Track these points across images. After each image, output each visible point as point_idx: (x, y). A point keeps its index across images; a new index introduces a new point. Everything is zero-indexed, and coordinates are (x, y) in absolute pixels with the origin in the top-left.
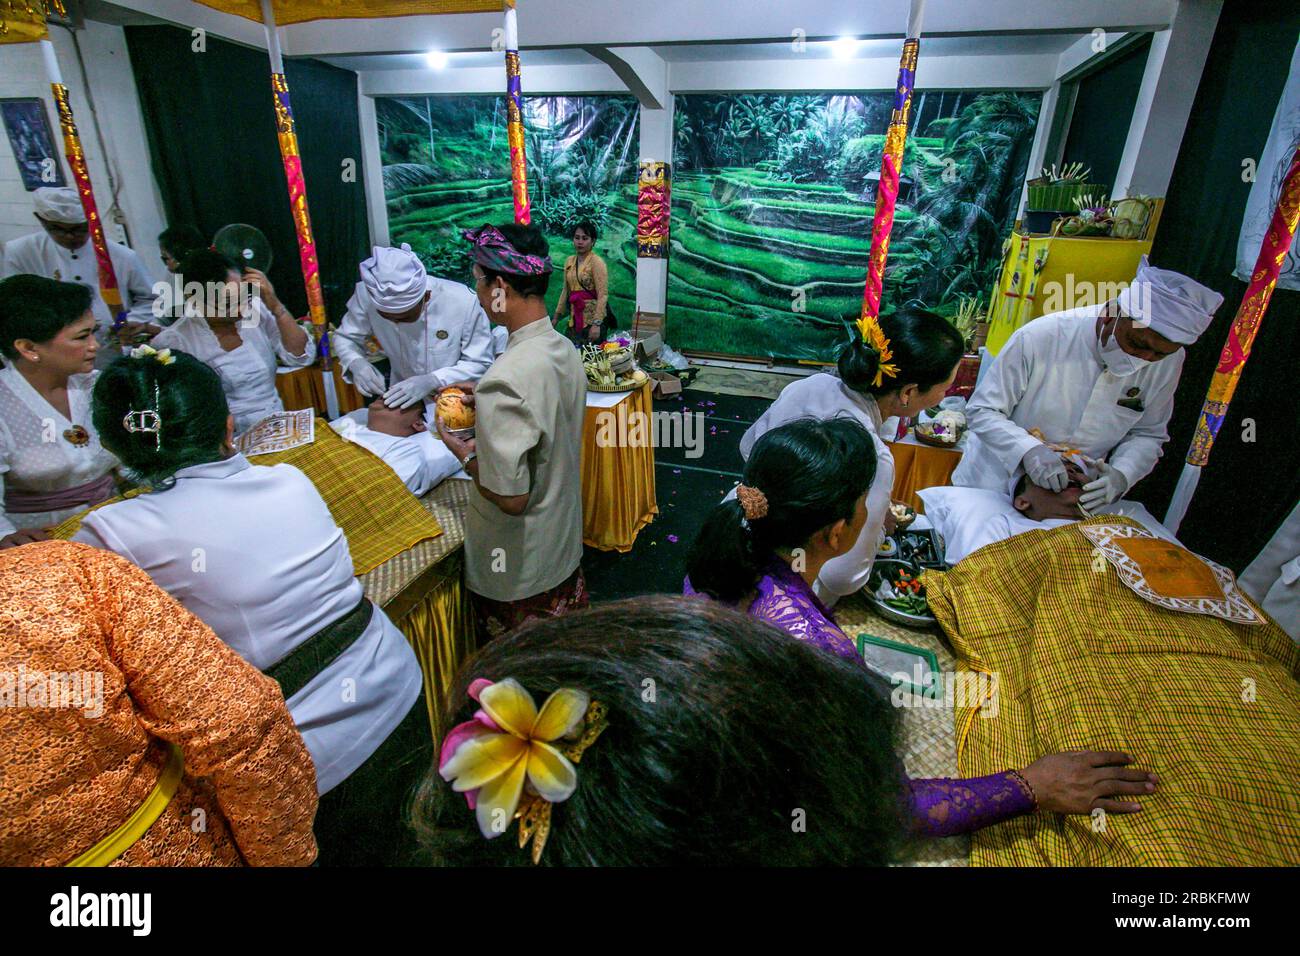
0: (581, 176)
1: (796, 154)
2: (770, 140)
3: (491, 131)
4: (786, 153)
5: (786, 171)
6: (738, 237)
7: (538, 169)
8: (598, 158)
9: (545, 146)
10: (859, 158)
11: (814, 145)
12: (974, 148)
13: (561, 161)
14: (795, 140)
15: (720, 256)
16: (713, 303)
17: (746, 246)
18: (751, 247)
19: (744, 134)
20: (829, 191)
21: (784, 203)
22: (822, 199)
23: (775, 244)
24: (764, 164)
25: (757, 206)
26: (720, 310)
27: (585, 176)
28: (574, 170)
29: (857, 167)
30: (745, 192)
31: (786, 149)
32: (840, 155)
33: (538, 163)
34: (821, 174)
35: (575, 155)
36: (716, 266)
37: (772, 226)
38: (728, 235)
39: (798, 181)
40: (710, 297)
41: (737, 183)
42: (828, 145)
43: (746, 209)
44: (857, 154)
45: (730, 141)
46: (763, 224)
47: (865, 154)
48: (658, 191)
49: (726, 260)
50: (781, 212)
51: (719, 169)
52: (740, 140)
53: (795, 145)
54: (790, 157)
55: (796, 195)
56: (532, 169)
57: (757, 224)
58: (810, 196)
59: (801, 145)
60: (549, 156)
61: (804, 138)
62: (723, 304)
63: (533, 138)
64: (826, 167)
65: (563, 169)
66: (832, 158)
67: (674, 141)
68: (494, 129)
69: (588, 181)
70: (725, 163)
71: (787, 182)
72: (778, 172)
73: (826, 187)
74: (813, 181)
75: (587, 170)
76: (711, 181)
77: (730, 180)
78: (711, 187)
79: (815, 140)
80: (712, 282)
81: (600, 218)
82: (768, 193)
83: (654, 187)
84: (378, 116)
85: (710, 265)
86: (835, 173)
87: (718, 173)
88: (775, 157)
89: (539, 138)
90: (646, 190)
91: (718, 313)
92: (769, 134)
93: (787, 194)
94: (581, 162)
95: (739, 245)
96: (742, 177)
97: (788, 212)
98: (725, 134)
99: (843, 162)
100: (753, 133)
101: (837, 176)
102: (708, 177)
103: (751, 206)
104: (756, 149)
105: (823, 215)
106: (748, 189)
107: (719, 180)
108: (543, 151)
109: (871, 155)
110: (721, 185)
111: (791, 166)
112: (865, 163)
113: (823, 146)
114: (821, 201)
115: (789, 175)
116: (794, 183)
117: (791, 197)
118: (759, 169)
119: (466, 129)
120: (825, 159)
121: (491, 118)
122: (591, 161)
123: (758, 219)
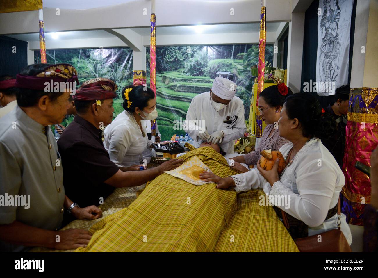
0: (112, 76)
1: (191, 66)
2: (182, 62)
3: (78, 61)
4: (187, 66)
5: (188, 72)
6: (172, 97)
7: (96, 74)
8: (118, 70)
9: (98, 66)
10: (214, 67)
11: (197, 63)
12: (253, 63)
13: (105, 71)
14: (191, 61)
15: (166, 104)
16: (164, 122)
17: (176, 100)
18: (178, 100)
19: (172, 60)
20: (205, 79)
21: (188, 84)
22: (202, 81)
23: (186, 99)
24: (180, 70)
25: (178, 85)
26: (167, 125)
27: (114, 76)
28: (109, 74)
29: (214, 70)
30: (174, 80)
31: (188, 65)
32: (207, 66)
33: (96, 72)
34: (201, 73)
35: (110, 69)
36: (164, 108)
37: (185, 92)
38: (168, 96)
39: (193, 76)
40: (163, 120)
41: (171, 77)
42: (202, 63)
43: (175, 86)
44: (213, 66)
45: (167, 62)
46: (181, 92)
47: (216, 66)
48: (140, 80)
49: (169, 106)
50: (188, 87)
51: (164, 72)
52: (171, 62)
53: (191, 63)
54: (189, 67)
55: (192, 81)
56: (93, 74)
57: (179, 91)
58: (198, 81)
59: (193, 63)
60: (100, 69)
61: (194, 61)
62: (168, 123)
63: (93, 63)
64: (202, 70)
65: (105, 74)
66: (205, 67)
67: (147, 63)
68: (79, 60)
69: (115, 78)
70: (166, 70)
71: (189, 76)
72: (185, 73)
73: (203, 77)
74: (198, 75)
75: (115, 74)
76: (161, 77)
77: (168, 76)
78: (161, 79)
79: (198, 61)
80: (163, 114)
81: (120, 91)
82: (183, 80)
83: (139, 79)
84: (35, 57)
85: (162, 107)
86: (206, 72)
87: (163, 73)
88: (184, 68)
89: (96, 63)
90: (136, 80)
91: (166, 126)
92: (181, 60)
93: (189, 80)
94: (112, 71)
95: (173, 99)
96: (172, 75)
97: (190, 87)
98: (165, 60)
99: (208, 69)
100: (175, 60)
101: (207, 73)
102: (160, 75)
103: (177, 85)
104: (177, 65)
105: (203, 88)
106: (175, 79)
107: (164, 76)
108: (98, 68)
109: (218, 66)
110: (165, 78)
111: (189, 71)
112: (216, 69)
113: (201, 63)
114: (202, 82)
115: (189, 74)
116: (191, 77)
117: (191, 81)
118: (178, 72)
119: (68, 61)
120: (202, 67)
121: (78, 57)
122: (116, 70)
123: (179, 89)
